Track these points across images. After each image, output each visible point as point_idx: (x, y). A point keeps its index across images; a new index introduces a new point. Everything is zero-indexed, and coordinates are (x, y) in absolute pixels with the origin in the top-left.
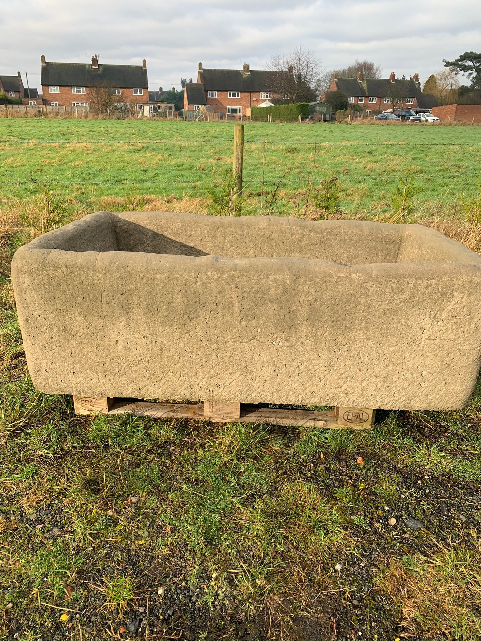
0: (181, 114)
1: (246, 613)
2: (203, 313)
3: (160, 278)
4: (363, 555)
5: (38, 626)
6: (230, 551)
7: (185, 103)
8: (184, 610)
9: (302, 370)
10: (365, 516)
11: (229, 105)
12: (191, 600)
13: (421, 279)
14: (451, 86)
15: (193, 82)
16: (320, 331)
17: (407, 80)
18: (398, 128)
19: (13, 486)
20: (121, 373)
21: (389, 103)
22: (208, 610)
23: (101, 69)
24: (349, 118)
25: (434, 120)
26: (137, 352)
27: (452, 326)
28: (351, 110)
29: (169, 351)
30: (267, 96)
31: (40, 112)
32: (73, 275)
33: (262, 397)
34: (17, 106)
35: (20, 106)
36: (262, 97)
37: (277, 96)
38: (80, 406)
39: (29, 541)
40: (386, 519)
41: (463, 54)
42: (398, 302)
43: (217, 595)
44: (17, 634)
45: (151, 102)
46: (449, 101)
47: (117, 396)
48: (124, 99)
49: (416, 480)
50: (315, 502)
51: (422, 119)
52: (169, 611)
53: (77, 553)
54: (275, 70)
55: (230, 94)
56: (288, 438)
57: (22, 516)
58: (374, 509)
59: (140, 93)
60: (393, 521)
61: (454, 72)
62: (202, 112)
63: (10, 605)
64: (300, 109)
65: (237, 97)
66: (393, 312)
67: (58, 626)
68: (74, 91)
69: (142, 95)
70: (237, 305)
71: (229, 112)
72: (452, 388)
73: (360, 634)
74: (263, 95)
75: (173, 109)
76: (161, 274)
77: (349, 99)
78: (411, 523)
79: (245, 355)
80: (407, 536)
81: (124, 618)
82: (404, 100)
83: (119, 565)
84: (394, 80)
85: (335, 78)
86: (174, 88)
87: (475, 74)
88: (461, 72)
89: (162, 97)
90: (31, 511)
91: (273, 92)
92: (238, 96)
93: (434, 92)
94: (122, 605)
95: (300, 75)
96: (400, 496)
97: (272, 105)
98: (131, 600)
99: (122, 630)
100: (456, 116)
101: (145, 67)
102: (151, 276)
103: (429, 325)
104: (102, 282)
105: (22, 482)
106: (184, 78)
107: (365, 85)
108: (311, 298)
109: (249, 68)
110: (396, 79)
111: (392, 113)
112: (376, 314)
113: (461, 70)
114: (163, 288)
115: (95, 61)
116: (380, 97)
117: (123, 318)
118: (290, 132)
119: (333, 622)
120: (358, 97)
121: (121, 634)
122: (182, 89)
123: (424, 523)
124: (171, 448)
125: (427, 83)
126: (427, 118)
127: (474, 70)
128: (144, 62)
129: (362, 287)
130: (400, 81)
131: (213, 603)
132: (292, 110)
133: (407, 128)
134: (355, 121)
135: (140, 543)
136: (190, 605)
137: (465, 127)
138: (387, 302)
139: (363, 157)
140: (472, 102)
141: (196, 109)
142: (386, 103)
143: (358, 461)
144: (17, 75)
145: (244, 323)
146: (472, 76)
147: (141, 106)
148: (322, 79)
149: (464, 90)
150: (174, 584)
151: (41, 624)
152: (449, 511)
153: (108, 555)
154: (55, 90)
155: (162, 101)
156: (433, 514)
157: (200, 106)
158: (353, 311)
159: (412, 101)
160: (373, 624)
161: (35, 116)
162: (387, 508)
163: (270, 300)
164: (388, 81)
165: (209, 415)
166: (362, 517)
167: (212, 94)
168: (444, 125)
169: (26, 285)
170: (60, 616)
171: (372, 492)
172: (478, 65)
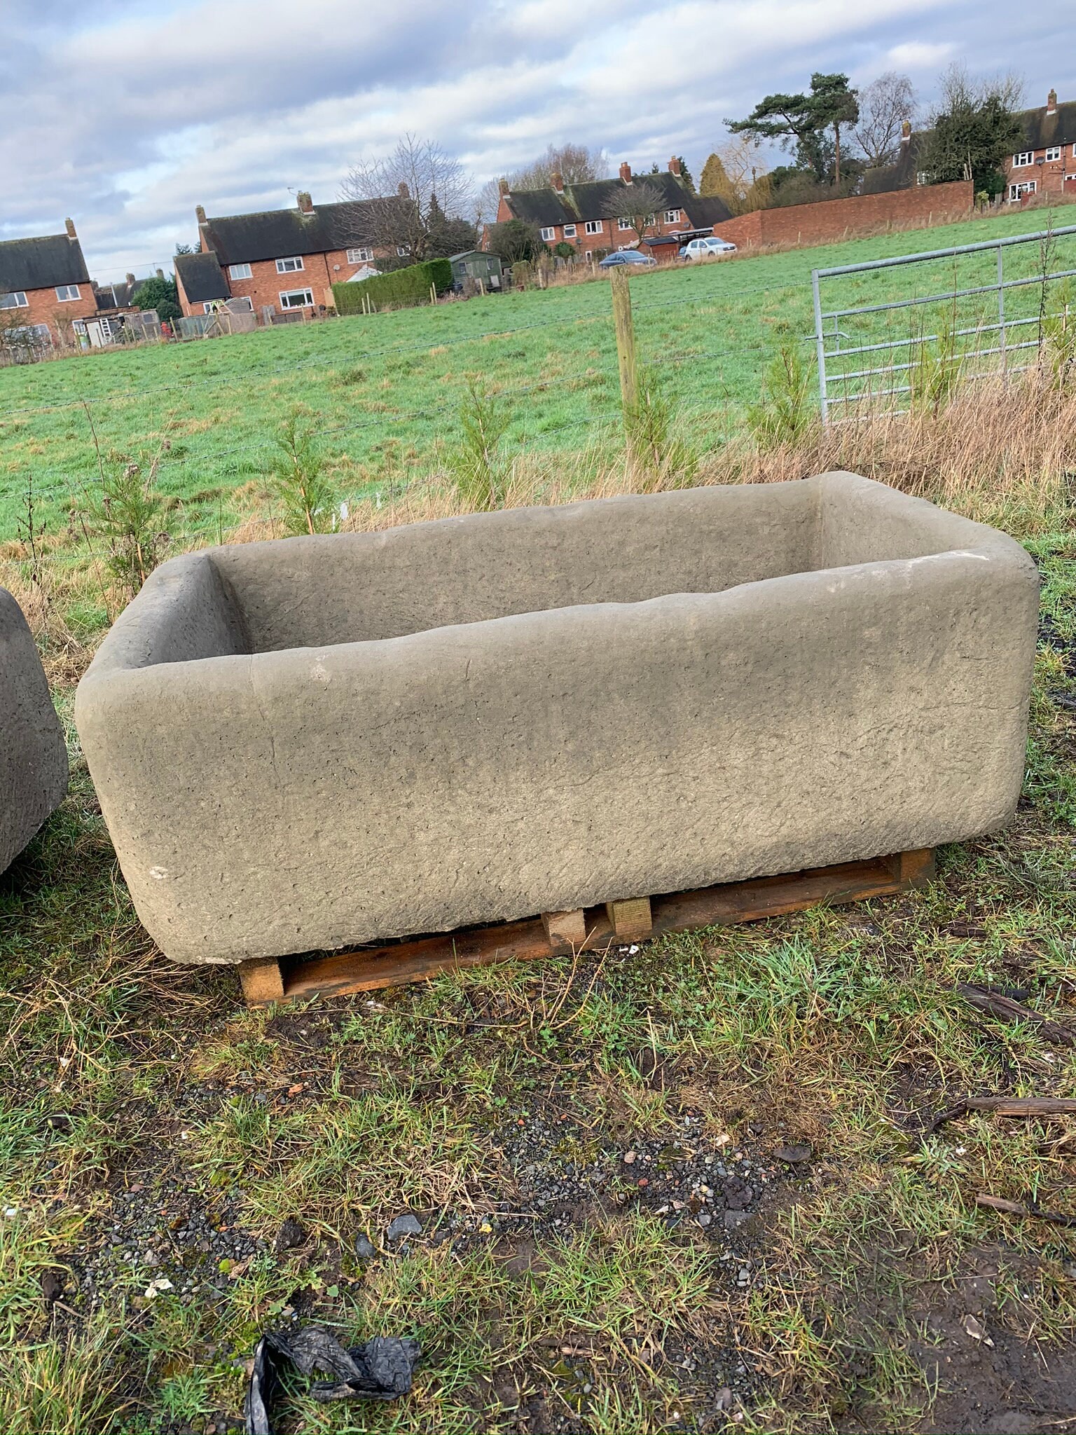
7: (182, 303)
11: (285, 289)
14: (754, 172)
17: (662, 174)
21: (630, 227)
24: (540, 275)
25: (725, 249)
28: (550, 255)
30: (363, 257)
32: (205, 712)
36: (351, 260)
37: (383, 254)
41: (761, 101)
45: (103, 312)
46: (750, 206)
48: (24, 316)
54: (365, 197)
55: (280, 264)
59: (72, 296)
61: (752, 143)
62: (222, 316)
64: (430, 275)
65: (297, 270)
69: (80, 298)
71: (285, 304)
74: (353, 256)
77: (541, 233)
82: (659, 217)
84: (629, 178)
85: (504, 193)
86: (160, 271)
87: (795, 139)
88: (766, 139)
89: (135, 296)
91: (371, 244)
92: (299, 266)
93: (719, 191)
97: (376, 274)
100: (763, 234)
101: (74, 235)
106: (183, 244)
107: (570, 199)
109: (310, 202)
110: (633, 174)
111: (638, 248)
113: (765, 136)
116: (609, 218)
120: (561, 226)
122: (174, 272)
125: (706, 173)
126: (711, 248)
127: (791, 131)
128: (70, 225)
130: (643, 179)
132: (415, 279)
133: (667, 277)
134: (552, 281)
137: (784, 255)
141: (208, 310)
142: (624, 229)
146: (790, 145)
147: (81, 323)
149: (780, 177)
155: (132, 305)
157: (217, 302)
159: (678, 216)
164: (619, 183)
167: (240, 270)
168: (742, 258)
172: (796, 119)
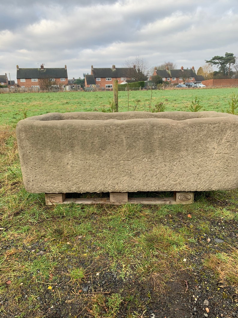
0: (84, 89)
1: (142, 280)
2: (109, 147)
3: (88, 130)
4: (196, 255)
5: (37, 292)
6: (130, 256)
7: (85, 84)
8: (110, 281)
9: (157, 173)
10: (195, 238)
11: (107, 84)
12: (113, 277)
13: (211, 124)
14: (210, 72)
15: (89, 74)
16: (165, 153)
17: (189, 70)
18: (187, 91)
19: (18, 235)
20: (70, 180)
21: (182, 80)
22: (122, 281)
23: (45, 70)
24: (164, 87)
25: (204, 86)
26: (77, 168)
27: (227, 147)
28: (164, 83)
29: (93, 167)
30: (124, 79)
31: (16, 90)
32: (46, 131)
33: (139, 188)
34: (5, 88)
35: (7, 88)
37: (129, 79)
38: (48, 200)
39: (28, 257)
40: (205, 239)
41: (214, 57)
42: (201, 136)
43: (126, 274)
44: (26, 296)
45: (69, 84)
46: (210, 78)
47: (68, 192)
48: (56, 83)
49: (218, 223)
50: (170, 233)
51: (198, 86)
52: (103, 282)
53: (54, 261)
54: (127, 67)
55: (107, 79)
56: (152, 210)
57: (24, 247)
58: (199, 236)
59: (63, 80)
60: (209, 240)
61: (211, 65)
62: (94, 88)
63: (22, 284)
64: (140, 84)
66: (199, 141)
67: (48, 291)
68: (33, 80)
69: (65, 81)
70: (125, 141)
71: (106, 87)
72: (230, 178)
73: (200, 287)
74: (122, 79)
75: (80, 87)
76: (88, 128)
77: (163, 79)
78: (218, 241)
79: (130, 167)
80: (217, 246)
81: (80, 286)
82: (188, 78)
83: (75, 265)
85: (156, 70)
86: (80, 78)
87: (220, 66)
89: (74, 82)
90: (28, 244)
91: (127, 77)
92: (111, 80)
93: (202, 74)
94: (79, 281)
95: (139, 69)
96: (211, 230)
97: (127, 83)
98: (83, 278)
99: (80, 291)
100: (213, 84)
101: (66, 68)
102: (83, 129)
103: (217, 147)
104: (60, 134)
105: (22, 233)
106: (84, 73)
107: (170, 72)
108: (160, 136)
109: (115, 67)
110: (184, 69)
111: (183, 84)
112: (191, 142)
113: (214, 64)
114: (89, 135)
115: (42, 67)
116: (178, 77)
117: (70, 152)
118: (136, 94)
119: (186, 283)
120: (167, 78)
121: (79, 293)
122: (84, 78)
123: (224, 240)
124: (95, 216)
125: (199, 71)
126: (200, 86)
127: (220, 64)
128: (66, 66)
129: (184, 129)
130: (186, 70)
131: (124, 278)
132: (136, 85)
133: (191, 91)
134: (166, 89)
135: (85, 255)
136: (113, 279)
137: (218, 89)
138: (196, 136)
139: (172, 102)
140: (220, 78)
141: (91, 86)
142: (180, 80)
143: (188, 216)
144: (5, 75)
145: (128, 151)
146: (219, 67)
147: (65, 86)
148: (150, 70)
149: (216, 73)
150: (104, 271)
151: (39, 291)
152: (236, 235)
153: (69, 260)
154: (23, 81)
155: (75, 84)
156: (228, 236)
157: (93, 85)
158: (180, 141)
159: (192, 79)
160: (206, 282)
161: (14, 93)
162: (205, 235)
163: (140, 138)
164: (180, 70)
165: (113, 201)
166: (193, 239)
167: (98, 79)
168: (208, 89)
169: (23, 137)
170: (48, 287)
171: (196, 229)
172: (221, 61)
